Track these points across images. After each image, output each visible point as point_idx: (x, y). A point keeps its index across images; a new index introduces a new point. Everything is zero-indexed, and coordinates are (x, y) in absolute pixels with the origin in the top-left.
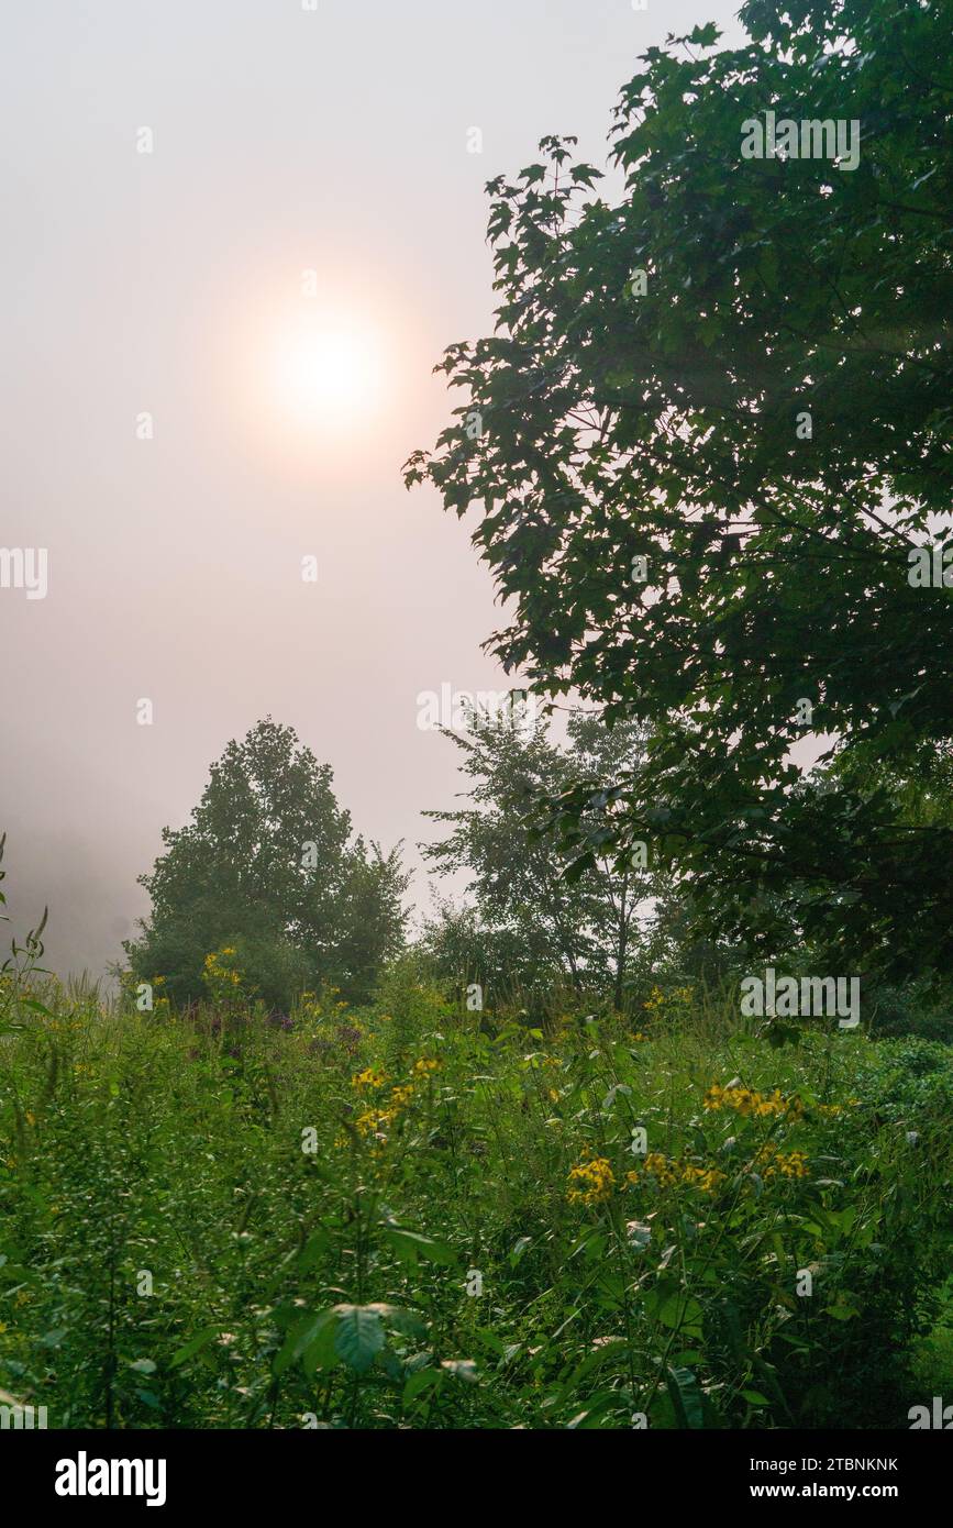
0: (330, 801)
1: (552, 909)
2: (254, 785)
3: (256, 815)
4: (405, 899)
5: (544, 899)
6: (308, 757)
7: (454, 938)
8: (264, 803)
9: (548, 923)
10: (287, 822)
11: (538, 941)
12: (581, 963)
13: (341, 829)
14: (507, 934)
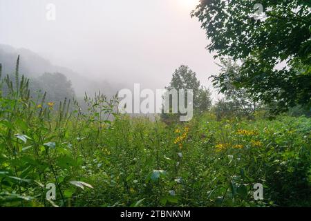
0: (196, 79)
1: (240, 97)
2: (181, 77)
3: (182, 83)
4: (211, 97)
5: (238, 95)
6: (191, 71)
7: (220, 103)
8: (183, 80)
9: (239, 99)
10: (188, 84)
11: (237, 103)
12: (247, 107)
13: (198, 84)
14: (231, 102)
